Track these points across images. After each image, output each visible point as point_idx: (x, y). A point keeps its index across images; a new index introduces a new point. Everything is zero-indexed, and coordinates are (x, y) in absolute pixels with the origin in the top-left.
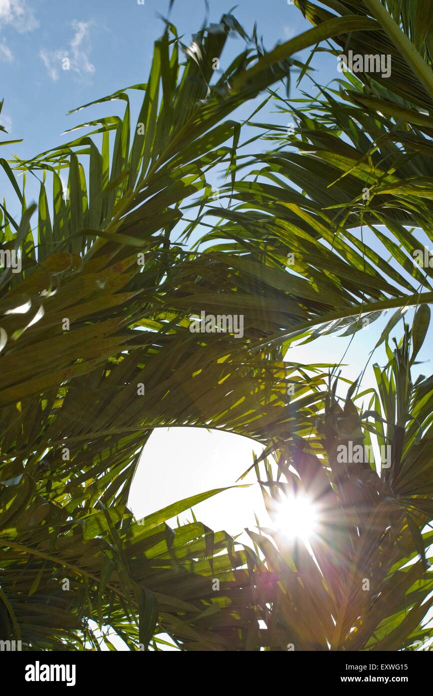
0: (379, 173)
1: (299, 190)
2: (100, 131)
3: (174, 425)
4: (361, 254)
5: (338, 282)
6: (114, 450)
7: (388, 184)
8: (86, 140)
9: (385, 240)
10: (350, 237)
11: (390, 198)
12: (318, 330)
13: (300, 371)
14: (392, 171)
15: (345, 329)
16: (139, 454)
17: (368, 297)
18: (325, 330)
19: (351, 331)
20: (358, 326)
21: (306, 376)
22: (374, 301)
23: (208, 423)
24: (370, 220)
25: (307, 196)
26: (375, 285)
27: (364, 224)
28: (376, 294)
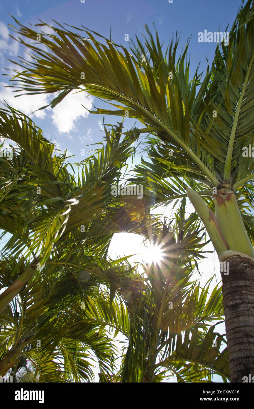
0: (170, 163)
1: (151, 170)
2: (97, 153)
3: (120, 232)
4: (167, 185)
5: (161, 192)
6: (103, 239)
7: (173, 166)
8: (93, 156)
9: (173, 181)
10: (164, 180)
11: (174, 169)
12: (157, 205)
13: (153, 216)
14: (173, 163)
15: (164, 204)
16: (110, 240)
17: (169, 196)
18: (159, 205)
19: (166, 205)
20: (168, 203)
21: (154, 218)
22: (171, 197)
23: (129, 231)
24: (169, 175)
25: (153, 171)
26: (171, 193)
27: (168, 177)
28: (171, 195)
